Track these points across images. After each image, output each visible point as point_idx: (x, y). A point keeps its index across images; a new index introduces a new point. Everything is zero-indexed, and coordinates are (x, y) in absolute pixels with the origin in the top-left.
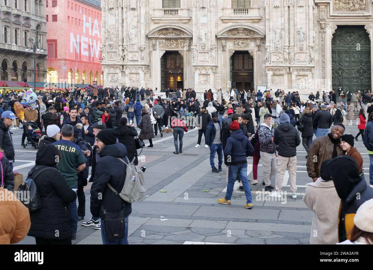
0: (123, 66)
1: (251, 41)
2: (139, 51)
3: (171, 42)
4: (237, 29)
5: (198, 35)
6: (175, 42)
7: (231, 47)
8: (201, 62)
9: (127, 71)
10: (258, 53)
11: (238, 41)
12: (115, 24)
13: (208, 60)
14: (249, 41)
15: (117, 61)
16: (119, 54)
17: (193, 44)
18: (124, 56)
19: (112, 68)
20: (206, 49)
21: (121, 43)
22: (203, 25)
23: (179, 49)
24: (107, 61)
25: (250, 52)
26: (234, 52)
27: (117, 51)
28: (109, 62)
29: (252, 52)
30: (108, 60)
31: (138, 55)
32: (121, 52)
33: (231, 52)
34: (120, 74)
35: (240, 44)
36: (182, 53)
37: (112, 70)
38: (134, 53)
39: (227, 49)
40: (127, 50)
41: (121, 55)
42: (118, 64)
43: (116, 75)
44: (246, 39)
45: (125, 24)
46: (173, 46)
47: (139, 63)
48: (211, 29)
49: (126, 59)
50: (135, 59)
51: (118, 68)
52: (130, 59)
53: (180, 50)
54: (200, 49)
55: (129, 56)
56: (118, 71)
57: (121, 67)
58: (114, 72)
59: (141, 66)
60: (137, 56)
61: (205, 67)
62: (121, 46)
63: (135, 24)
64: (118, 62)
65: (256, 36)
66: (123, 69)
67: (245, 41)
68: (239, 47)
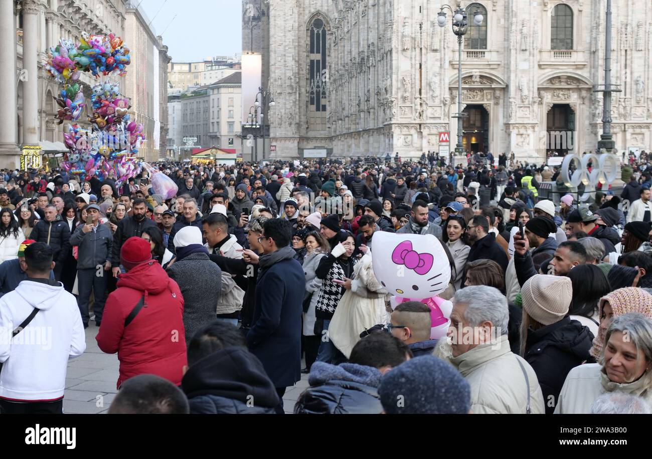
0: (420, 125)
1: (573, 92)
2: (442, 105)
3: (475, 94)
4: (559, 77)
5: (517, 85)
6: (479, 93)
7: (549, 99)
8: (520, 119)
9: (425, 132)
10: (582, 106)
11: (558, 92)
12: (410, 69)
13: (528, 116)
14: (571, 91)
15: (413, 118)
16: (416, 110)
17: (511, 96)
18: (423, 111)
19: (405, 128)
20: (526, 102)
21: (418, 95)
22: (523, 71)
23: (484, 102)
24: (399, 119)
25: (571, 105)
26: (552, 105)
27: (413, 105)
28: (402, 119)
29: (575, 105)
30: (401, 118)
31: (441, 110)
32: (418, 107)
33: (549, 106)
34: (416, 136)
35: (560, 95)
36: (489, 107)
37: (405, 131)
38: (435, 108)
39: (545, 101)
40: (426, 104)
41: (418, 111)
42: (414, 122)
43: (410, 137)
44: (569, 89)
45: (423, 70)
46: (477, 99)
47: (442, 121)
48: (533, 77)
49: (424, 115)
50: (437, 115)
51: (413, 128)
52: (429, 115)
53: (486, 104)
54: (518, 102)
55: (429, 112)
56: (413, 131)
57: (418, 127)
58: (407, 133)
59: (444, 125)
60: (438, 112)
61: (526, 125)
62: (418, 99)
63: (437, 70)
64: (415, 120)
65: (582, 86)
66: (420, 128)
67: (566, 92)
68: (559, 99)
